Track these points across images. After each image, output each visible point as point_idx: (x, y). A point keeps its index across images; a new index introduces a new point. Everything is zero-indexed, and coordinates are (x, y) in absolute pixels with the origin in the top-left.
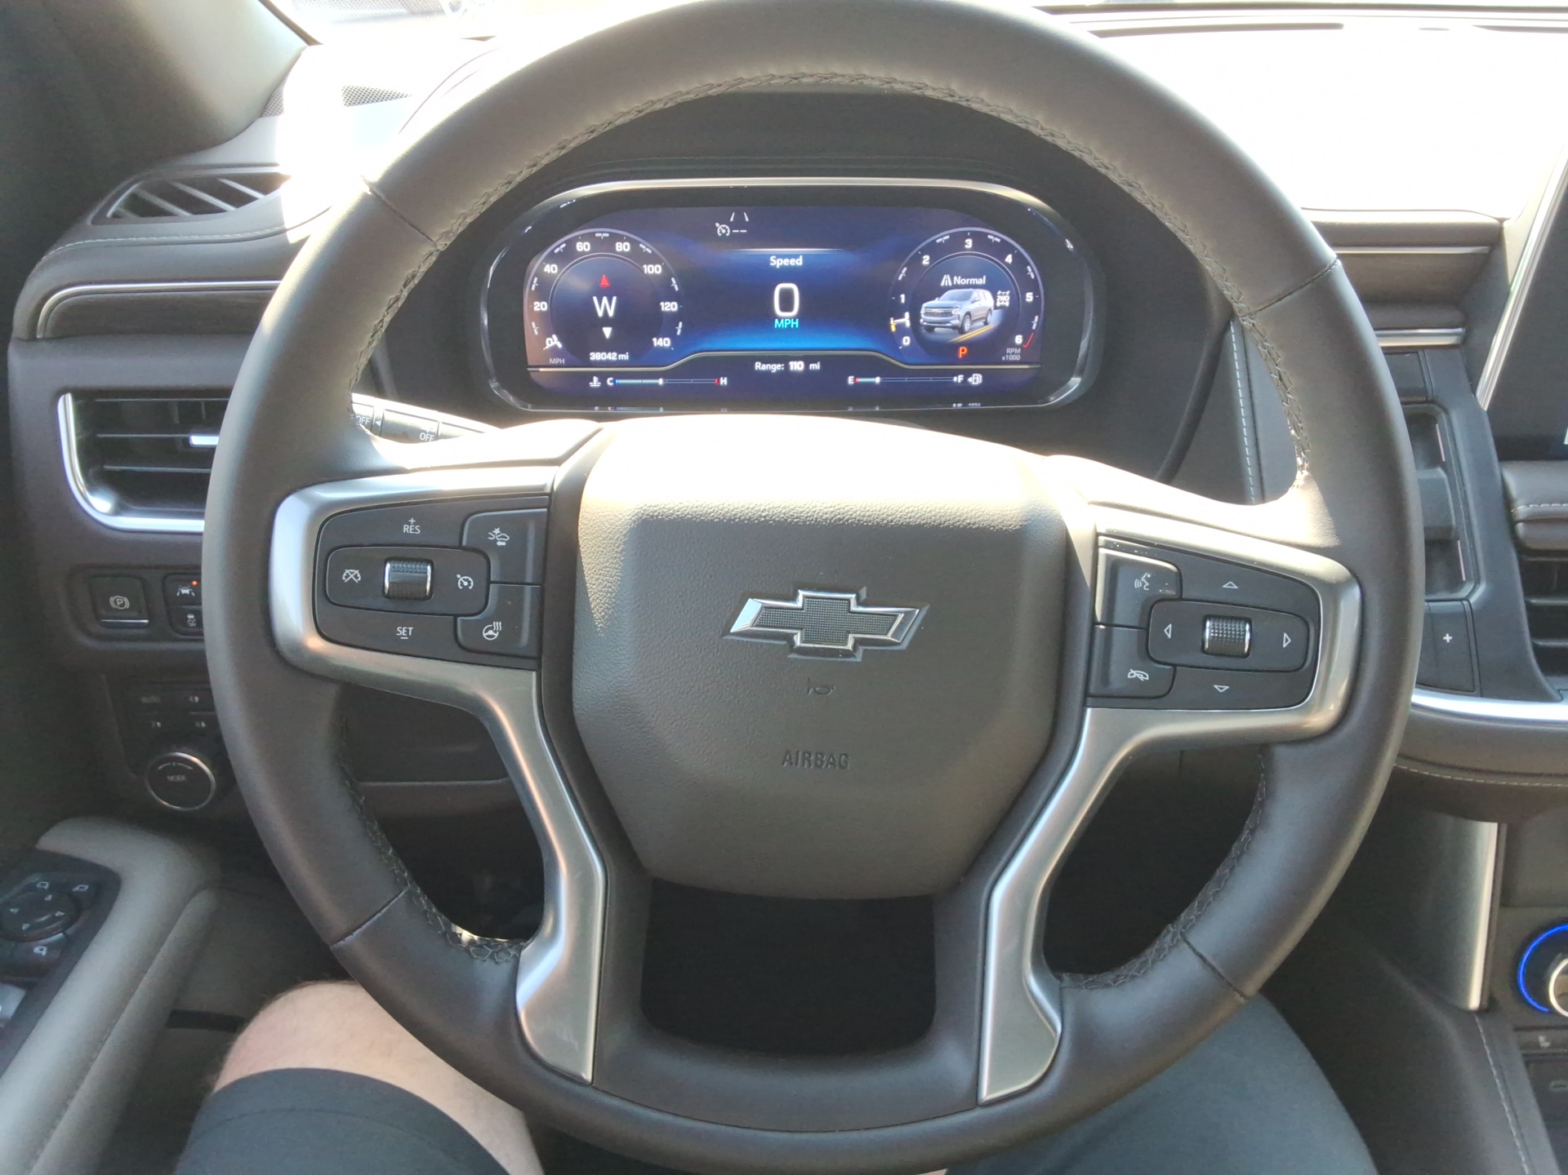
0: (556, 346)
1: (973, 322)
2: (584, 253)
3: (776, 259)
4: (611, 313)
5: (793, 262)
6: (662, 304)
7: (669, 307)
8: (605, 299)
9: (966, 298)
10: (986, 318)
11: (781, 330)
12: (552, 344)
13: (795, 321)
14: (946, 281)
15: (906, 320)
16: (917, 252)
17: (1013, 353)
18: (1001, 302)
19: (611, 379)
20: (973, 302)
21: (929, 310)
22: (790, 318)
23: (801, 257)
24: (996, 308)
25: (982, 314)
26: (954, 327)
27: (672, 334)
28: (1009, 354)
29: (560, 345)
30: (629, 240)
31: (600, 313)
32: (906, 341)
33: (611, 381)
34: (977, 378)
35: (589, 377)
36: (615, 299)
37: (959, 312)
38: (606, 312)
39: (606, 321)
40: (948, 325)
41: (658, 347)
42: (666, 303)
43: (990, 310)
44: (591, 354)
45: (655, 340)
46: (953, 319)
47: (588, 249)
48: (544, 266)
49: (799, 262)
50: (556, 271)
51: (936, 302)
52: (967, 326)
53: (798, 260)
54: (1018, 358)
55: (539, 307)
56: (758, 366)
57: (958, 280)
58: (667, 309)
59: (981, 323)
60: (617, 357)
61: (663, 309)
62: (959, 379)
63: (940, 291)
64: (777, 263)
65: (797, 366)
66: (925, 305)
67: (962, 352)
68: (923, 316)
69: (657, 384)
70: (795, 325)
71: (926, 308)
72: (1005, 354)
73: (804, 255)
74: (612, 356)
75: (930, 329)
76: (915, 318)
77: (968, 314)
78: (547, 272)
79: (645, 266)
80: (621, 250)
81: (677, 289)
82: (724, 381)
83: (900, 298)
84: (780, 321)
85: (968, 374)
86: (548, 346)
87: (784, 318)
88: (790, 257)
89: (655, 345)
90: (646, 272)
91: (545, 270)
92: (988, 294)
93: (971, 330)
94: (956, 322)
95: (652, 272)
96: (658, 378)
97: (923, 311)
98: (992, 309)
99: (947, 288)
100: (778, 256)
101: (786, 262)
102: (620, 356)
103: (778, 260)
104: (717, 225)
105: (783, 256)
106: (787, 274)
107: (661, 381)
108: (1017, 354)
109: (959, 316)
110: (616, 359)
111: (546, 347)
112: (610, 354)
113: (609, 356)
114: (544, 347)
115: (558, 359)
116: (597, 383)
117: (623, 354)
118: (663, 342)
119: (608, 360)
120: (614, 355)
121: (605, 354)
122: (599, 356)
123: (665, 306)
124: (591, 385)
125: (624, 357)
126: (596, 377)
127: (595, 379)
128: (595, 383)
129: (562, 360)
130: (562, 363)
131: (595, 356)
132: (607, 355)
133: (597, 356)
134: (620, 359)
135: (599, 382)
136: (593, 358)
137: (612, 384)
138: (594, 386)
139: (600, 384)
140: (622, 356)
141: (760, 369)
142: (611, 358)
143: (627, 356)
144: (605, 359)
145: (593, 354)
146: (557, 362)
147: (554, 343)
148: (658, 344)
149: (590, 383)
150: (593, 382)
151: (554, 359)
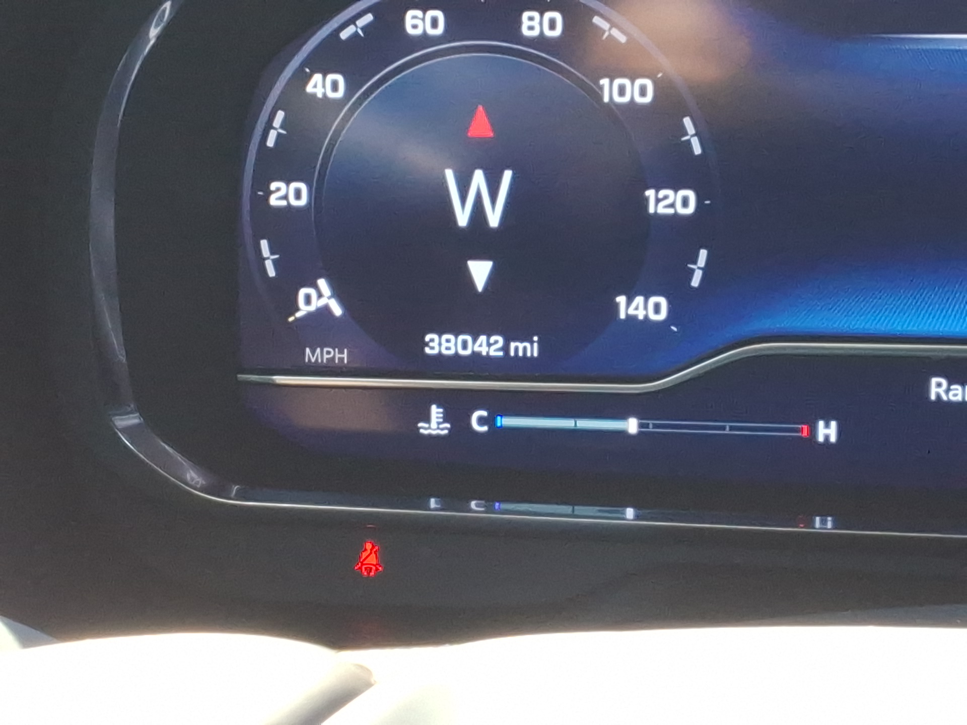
0: (325, 311)
2: (425, 40)
4: (494, 219)
6: (650, 193)
7: (672, 202)
8: (479, 178)
12: (316, 304)
19: (484, 413)
27: (674, 286)
29: (337, 310)
30: (559, 3)
31: (463, 218)
33: (481, 421)
35: (419, 403)
36: (508, 175)
38: (478, 212)
39: (479, 241)
41: (631, 319)
42: (662, 193)
44: (428, 338)
45: (621, 300)
47: (440, 30)
48: (309, 77)
50: (340, 94)
55: (285, 197)
56: (938, 388)
58: (662, 210)
60: (505, 348)
61: (651, 210)
69: (622, 434)
74: (489, 345)
78: (314, 96)
79: (605, 82)
80: (535, 33)
81: (697, 150)
82: (827, 431)
86: (303, 310)
89: (622, 316)
90: (606, 99)
91: (309, 89)
95: (626, 99)
96: (622, 416)
102: (513, 345)
107: (632, 426)
110: (501, 354)
111: (299, 315)
112: (483, 338)
113: (481, 346)
114: (292, 314)
115: (331, 350)
116: (439, 423)
117: (522, 341)
118: (646, 308)
119: (476, 355)
120: (496, 342)
121: (469, 338)
122: (452, 345)
123: (658, 201)
124: (422, 431)
125: (525, 349)
126: (438, 407)
127: (436, 412)
128: (434, 425)
129: (341, 352)
130: (341, 359)
131: (440, 344)
132: (475, 340)
133: (445, 344)
134: (512, 354)
135: (446, 420)
136: (432, 348)
137: (485, 429)
138: (430, 436)
139: (448, 425)
140: (521, 346)
141: (945, 398)
142: (488, 353)
143: (536, 345)
144: (468, 352)
145: (435, 337)
146: (326, 356)
147: (322, 302)
148: (631, 311)
149: (420, 425)
150: (427, 420)
151: (318, 350)
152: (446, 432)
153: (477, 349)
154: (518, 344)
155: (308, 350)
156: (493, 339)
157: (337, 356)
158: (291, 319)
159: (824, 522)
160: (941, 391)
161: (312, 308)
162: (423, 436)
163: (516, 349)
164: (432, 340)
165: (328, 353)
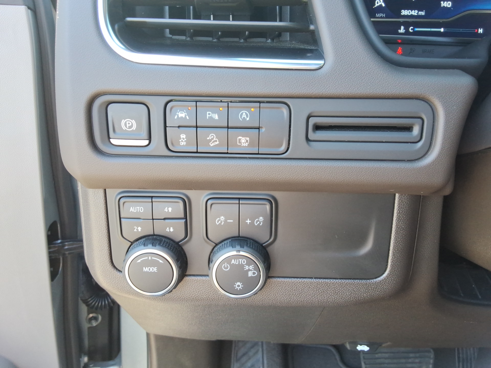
0: (381, 5)
12: (379, 4)
19: (412, 28)
29: (384, 5)
33: (412, 29)
35: (399, 25)
41: (444, 7)
44: (402, 11)
60: (418, 13)
69: (440, 32)
74: (415, 13)
82: (481, 31)
89: (442, 6)
96: (440, 28)
102: (419, 12)
107: (442, 30)
110: (417, 14)
111: (375, 6)
112: (413, 11)
113: (413, 13)
115: (382, 14)
116: (403, 30)
117: (421, 11)
118: (447, 4)
119: (412, 15)
120: (416, 12)
121: (410, 11)
122: (407, 12)
125: (422, 13)
126: (403, 26)
127: (402, 27)
128: (402, 30)
129: (384, 15)
130: (383, 16)
131: (404, 12)
132: (412, 11)
133: (405, 12)
134: (419, 14)
135: (404, 29)
136: (403, 13)
137: (412, 31)
138: (401, 33)
139: (405, 30)
140: (421, 12)
142: (414, 14)
143: (424, 12)
144: (410, 14)
146: (380, 15)
147: (380, 3)
148: (444, 5)
149: (399, 30)
150: (400, 29)
152: (404, 32)
153: (412, 13)
154: (420, 12)
155: (377, 14)
156: (415, 11)
157: (383, 15)
161: (378, 5)
162: (399, 33)
164: (403, 12)
165: (381, 15)
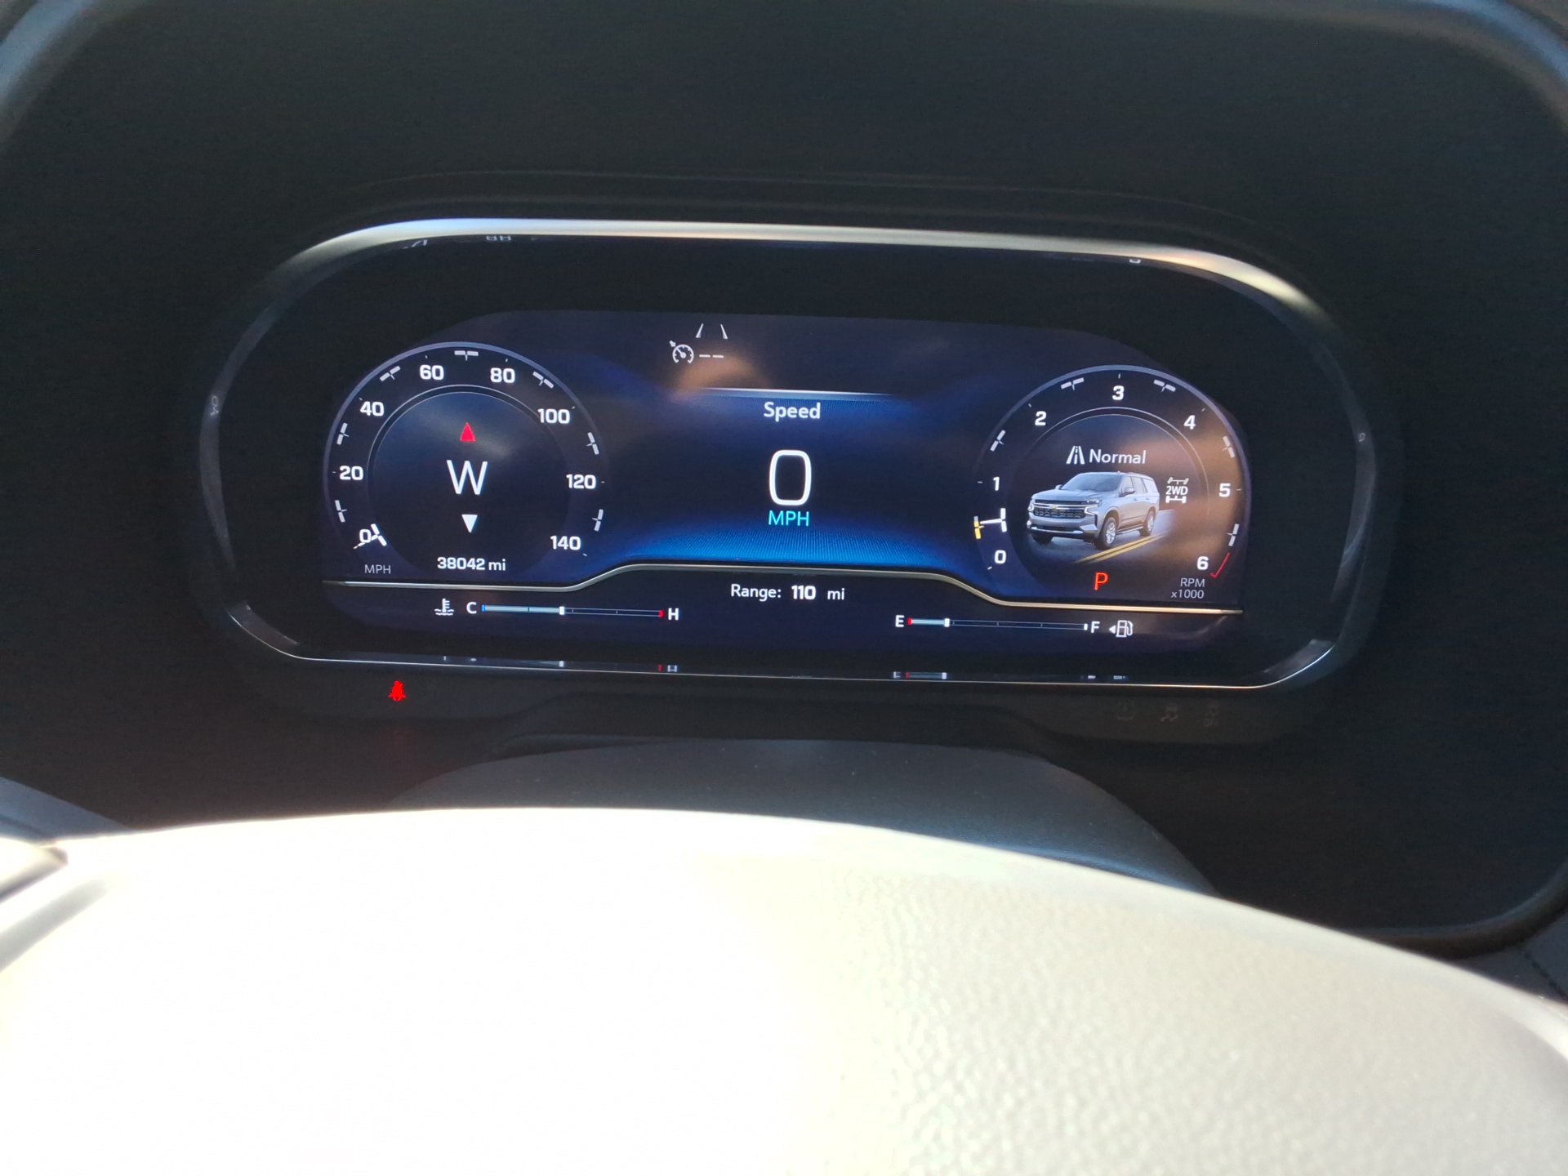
0: (376, 543)
1: (1120, 529)
2: (432, 383)
3: (774, 407)
4: (477, 490)
5: (803, 413)
6: (569, 476)
7: (582, 482)
8: (467, 466)
9: (1110, 487)
10: (1145, 524)
11: (779, 528)
12: (370, 539)
13: (803, 515)
14: (1075, 455)
15: (1001, 521)
16: (1027, 404)
17: (1192, 587)
18: (1172, 496)
19: (475, 603)
20: (1122, 495)
21: (1041, 506)
22: (795, 509)
23: (819, 404)
24: (1163, 505)
25: (1138, 515)
26: (1086, 537)
27: (585, 530)
28: (1184, 588)
29: (384, 543)
30: (513, 363)
31: (459, 489)
32: (1000, 557)
33: (473, 608)
34: (1126, 627)
35: (435, 598)
36: (485, 465)
37: (1096, 511)
38: (468, 486)
39: (468, 501)
40: (1076, 532)
41: (560, 549)
42: (576, 477)
43: (1153, 509)
44: (439, 559)
45: (554, 538)
46: (1084, 523)
47: (441, 377)
48: (361, 404)
49: (815, 413)
50: (381, 413)
51: (1056, 492)
52: (1110, 535)
53: (813, 410)
54: (1199, 595)
55: (350, 475)
56: (735, 590)
57: (1096, 456)
58: (576, 486)
59: (1135, 532)
60: (486, 566)
61: (570, 486)
62: (1095, 626)
63: (1064, 474)
64: (776, 414)
65: (805, 592)
66: (1035, 497)
67: (1099, 580)
68: (1031, 514)
69: (556, 615)
70: (803, 522)
71: (1037, 501)
72: (1176, 588)
73: (822, 403)
74: (476, 564)
75: (1044, 538)
76: (1017, 518)
77: (1112, 514)
78: (365, 414)
79: (541, 411)
80: (499, 380)
81: (596, 452)
82: (674, 614)
83: (994, 483)
84: (776, 515)
85: (1110, 618)
86: (363, 542)
87: (786, 508)
88: (799, 403)
89: (555, 547)
90: (542, 421)
91: (362, 410)
92: (1150, 483)
93: (1116, 542)
94: (1090, 528)
95: (554, 421)
96: (556, 605)
97: (1031, 507)
98: (1157, 508)
99: (1077, 469)
100: (778, 402)
101: (791, 412)
102: (490, 564)
103: (778, 409)
104: (672, 344)
105: (788, 403)
106: (793, 433)
107: (562, 611)
108: (1198, 589)
109: (1096, 516)
110: (483, 569)
111: (360, 545)
112: (472, 560)
113: (471, 564)
114: (357, 545)
115: (380, 566)
116: (447, 609)
117: (496, 561)
118: (568, 543)
119: (469, 569)
120: (480, 562)
121: (464, 560)
122: (454, 563)
123: (574, 481)
124: (437, 614)
125: (498, 566)
126: (447, 600)
127: (445, 603)
128: (444, 610)
129: (387, 567)
130: (387, 571)
131: (447, 563)
132: (468, 561)
133: (450, 563)
134: (490, 569)
135: (451, 607)
136: (442, 565)
137: (475, 612)
138: (442, 616)
139: (452, 610)
140: (495, 564)
141: (739, 595)
142: (476, 568)
143: (504, 564)
144: (464, 568)
145: (444, 559)
146: (378, 570)
147: (374, 538)
148: (560, 545)
149: (436, 610)
150: (441, 608)
151: (373, 566)
152: (451, 614)
153: (469, 566)
154: (493, 563)
155: (366, 566)
156: (478, 560)
157: (385, 569)
158: (355, 548)
159: (672, 668)
160: (737, 591)
161: (368, 541)
162: (438, 616)
163: (493, 566)
164: (442, 561)
165: (379, 568)
